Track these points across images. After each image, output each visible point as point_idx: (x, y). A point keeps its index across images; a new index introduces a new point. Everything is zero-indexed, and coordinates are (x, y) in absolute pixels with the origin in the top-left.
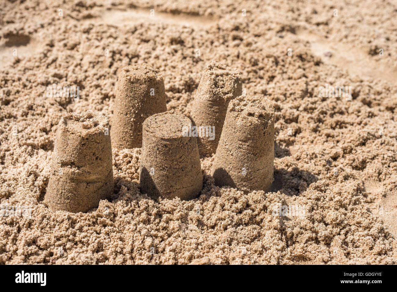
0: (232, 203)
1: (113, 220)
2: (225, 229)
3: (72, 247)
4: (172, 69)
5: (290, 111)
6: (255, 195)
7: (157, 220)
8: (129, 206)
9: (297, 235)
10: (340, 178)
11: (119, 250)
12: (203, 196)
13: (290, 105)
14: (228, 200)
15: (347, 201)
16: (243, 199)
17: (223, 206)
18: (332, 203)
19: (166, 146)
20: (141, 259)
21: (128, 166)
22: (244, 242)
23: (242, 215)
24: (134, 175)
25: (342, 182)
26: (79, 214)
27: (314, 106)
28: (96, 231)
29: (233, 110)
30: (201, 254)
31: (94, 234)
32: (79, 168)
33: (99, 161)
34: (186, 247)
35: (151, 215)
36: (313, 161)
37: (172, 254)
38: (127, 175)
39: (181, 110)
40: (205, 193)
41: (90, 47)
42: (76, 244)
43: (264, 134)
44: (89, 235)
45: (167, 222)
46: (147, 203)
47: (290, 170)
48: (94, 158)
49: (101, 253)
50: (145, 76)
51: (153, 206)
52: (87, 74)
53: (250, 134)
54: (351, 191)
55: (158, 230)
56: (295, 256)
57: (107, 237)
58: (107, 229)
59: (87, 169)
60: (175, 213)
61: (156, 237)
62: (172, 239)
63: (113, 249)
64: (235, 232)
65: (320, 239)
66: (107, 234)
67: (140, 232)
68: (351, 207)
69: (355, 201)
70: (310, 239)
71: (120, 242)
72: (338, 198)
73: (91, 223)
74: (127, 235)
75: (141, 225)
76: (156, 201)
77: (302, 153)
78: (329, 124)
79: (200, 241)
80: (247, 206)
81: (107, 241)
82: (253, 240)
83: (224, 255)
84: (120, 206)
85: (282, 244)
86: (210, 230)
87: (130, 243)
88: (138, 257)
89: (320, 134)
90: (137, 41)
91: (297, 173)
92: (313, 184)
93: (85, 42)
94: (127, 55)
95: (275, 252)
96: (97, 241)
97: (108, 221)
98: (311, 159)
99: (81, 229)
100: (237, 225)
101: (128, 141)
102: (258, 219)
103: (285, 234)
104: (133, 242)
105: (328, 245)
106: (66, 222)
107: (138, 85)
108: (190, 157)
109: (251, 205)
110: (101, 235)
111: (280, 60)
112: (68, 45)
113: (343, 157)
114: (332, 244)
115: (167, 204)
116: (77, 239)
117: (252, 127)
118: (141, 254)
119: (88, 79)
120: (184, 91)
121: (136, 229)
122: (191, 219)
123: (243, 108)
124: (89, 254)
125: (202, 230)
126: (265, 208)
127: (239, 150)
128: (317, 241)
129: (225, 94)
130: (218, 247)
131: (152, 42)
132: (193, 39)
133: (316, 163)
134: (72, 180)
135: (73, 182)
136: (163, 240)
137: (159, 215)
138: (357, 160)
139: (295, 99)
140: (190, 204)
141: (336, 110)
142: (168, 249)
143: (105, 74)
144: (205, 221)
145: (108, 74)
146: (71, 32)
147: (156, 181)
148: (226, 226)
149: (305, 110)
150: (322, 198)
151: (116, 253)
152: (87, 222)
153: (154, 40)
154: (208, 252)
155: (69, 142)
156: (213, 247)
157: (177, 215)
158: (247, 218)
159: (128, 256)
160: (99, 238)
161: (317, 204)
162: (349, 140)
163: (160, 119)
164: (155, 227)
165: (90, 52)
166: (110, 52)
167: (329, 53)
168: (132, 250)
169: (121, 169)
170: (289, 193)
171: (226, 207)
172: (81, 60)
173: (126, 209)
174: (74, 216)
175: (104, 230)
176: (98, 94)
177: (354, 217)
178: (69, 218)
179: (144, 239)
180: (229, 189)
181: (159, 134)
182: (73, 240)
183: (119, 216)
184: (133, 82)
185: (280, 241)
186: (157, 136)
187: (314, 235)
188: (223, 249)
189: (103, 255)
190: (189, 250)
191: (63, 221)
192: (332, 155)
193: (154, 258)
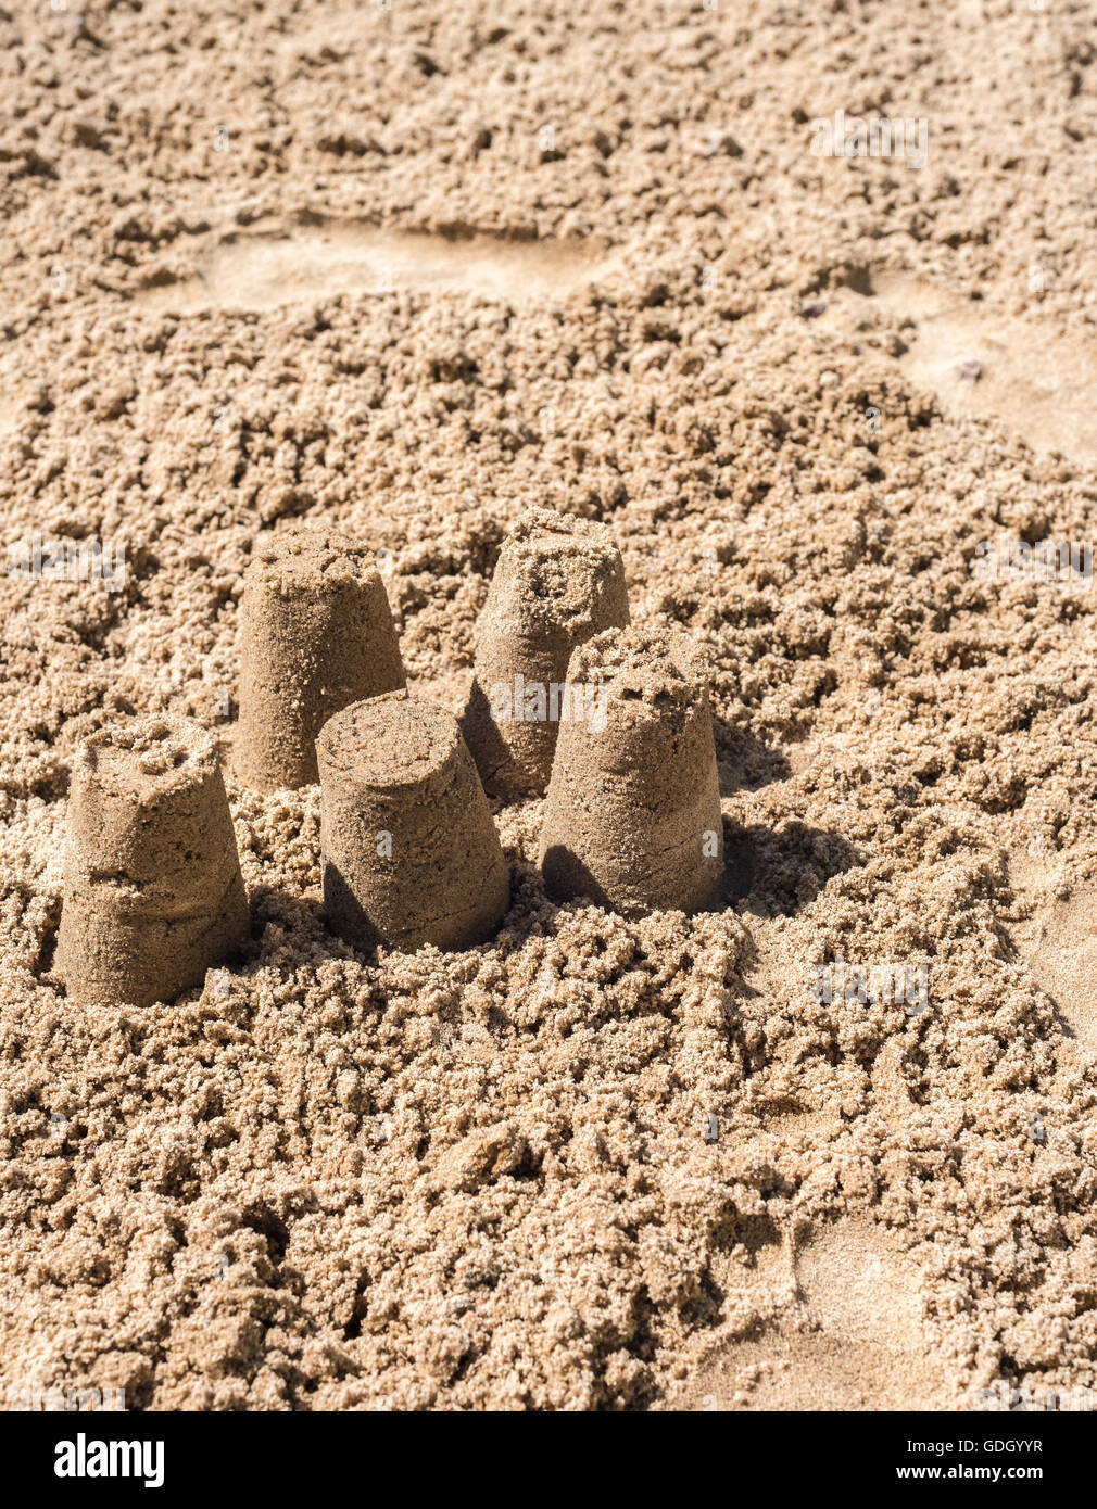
0: (589, 955)
1: (246, 1026)
2: (567, 1032)
3: (138, 1106)
4: (431, 484)
5: (801, 618)
6: (658, 926)
7: (372, 1019)
8: (290, 982)
9: (776, 1040)
10: (930, 848)
11: (265, 1109)
12: (505, 936)
13: (803, 596)
14: (577, 945)
15: (935, 927)
16: (621, 942)
17: (561, 965)
18: (890, 936)
19: (383, 806)
20: (328, 1133)
21: (291, 847)
22: (620, 1068)
23: (616, 988)
24: (311, 873)
25: (934, 860)
26: (151, 1011)
27: (879, 598)
28: (201, 1059)
29: (582, 679)
30: (495, 1111)
31: (198, 1069)
32: (140, 886)
33: (196, 863)
34: (452, 1092)
35: (352, 1004)
36: (853, 795)
37: (414, 1115)
38: (289, 875)
39: (455, 639)
40: (515, 923)
41: (168, 408)
42: (148, 1097)
43: (675, 746)
44: (181, 1070)
45: (400, 1023)
46: (341, 971)
47: (779, 828)
48: (182, 856)
49: (218, 1120)
50: (320, 579)
51: (360, 978)
52: (164, 511)
53: (631, 753)
54: (950, 896)
55: (374, 1046)
56: (766, 1102)
57: (231, 1073)
58: (231, 1051)
59: (162, 886)
60: (420, 993)
61: (370, 1066)
62: (413, 1069)
63: (250, 1109)
64: (593, 1041)
65: (843, 1048)
66: (233, 1065)
67: (321, 1056)
68: (946, 943)
69: (960, 926)
70: (813, 1050)
71: (268, 1089)
72: (907, 919)
73: (186, 1035)
74: (286, 1066)
75: (326, 1036)
76: (369, 960)
77: (820, 769)
78: (929, 654)
79: (492, 1073)
80: (635, 958)
81: (232, 1084)
82: (645, 1062)
83: (558, 1111)
84: (264, 984)
85: (729, 1069)
86: (525, 1036)
87: (297, 1088)
88: (319, 1126)
89: (895, 693)
90: (324, 371)
91: (799, 841)
92: (837, 880)
93: (151, 390)
94: (289, 434)
95: (705, 1095)
96: (203, 1088)
97: (233, 1030)
98: (851, 786)
99: (158, 1056)
100: (602, 1018)
101: (288, 765)
102: (667, 995)
103: (741, 1038)
104: (305, 1085)
105: (866, 1062)
106: (116, 1037)
107: (303, 605)
108: (458, 828)
109: (645, 956)
110: (215, 1069)
111: (792, 418)
112: (99, 403)
113: (956, 769)
114: (878, 1060)
115: (398, 967)
116: (150, 1084)
117: (636, 731)
118: (327, 1120)
119: (167, 531)
120: (467, 566)
121: (310, 1049)
122: (470, 1009)
123: (610, 671)
124: (185, 1126)
125: (503, 1037)
126: (686, 962)
127: (606, 796)
128: (834, 1055)
129: (569, 614)
130: (543, 1089)
131: (371, 370)
132: (509, 350)
133: (865, 801)
134: (124, 918)
135: (129, 923)
136: (389, 1073)
137: (377, 1002)
138: (994, 782)
139: (826, 570)
140: (465, 964)
141: (959, 600)
142: (402, 1099)
143: (223, 509)
144: (511, 1013)
145: (231, 507)
146: (103, 352)
147: (365, 902)
148: (570, 1025)
149: (853, 609)
150: (860, 922)
151: (259, 1119)
152: (175, 1033)
153: (377, 364)
154: (515, 1104)
155: (107, 818)
156: (527, 1090)
157: (426, 1000)
158: (631, 998)
159: (291, 1126)
160: (210, 1077)
161: (843, 942)
162: (979, 715)
163: (367, 721)
164: (364, 1039)
165: (169, 427)
166: (234, 428)
167: (972, 365)
168: (302, 1108)
169: (269, 857)
170: (769, 905)
171: (571, 968)
172: (143, 460)
173: (280, 991)
174: (138, 1017)
175: (222, 1056)
176: (200, 590)
177: (952, 975)
178: (124, 1026)
179: (334, 1076)
180: (580, 912)
181: (363, 774)
182: (139, 1088)
183: (263, 1012)
184: (287, 598)
185: (724, 1062)
186: (355, 778)
187: (826, 1037)
188: (555, 1097)
189: (222, 1126)
190: (461, 1103)
191: (107, 1036)
192: (919, 767)
193: (365, 1127)
